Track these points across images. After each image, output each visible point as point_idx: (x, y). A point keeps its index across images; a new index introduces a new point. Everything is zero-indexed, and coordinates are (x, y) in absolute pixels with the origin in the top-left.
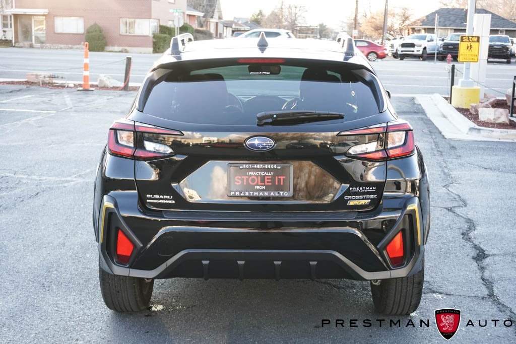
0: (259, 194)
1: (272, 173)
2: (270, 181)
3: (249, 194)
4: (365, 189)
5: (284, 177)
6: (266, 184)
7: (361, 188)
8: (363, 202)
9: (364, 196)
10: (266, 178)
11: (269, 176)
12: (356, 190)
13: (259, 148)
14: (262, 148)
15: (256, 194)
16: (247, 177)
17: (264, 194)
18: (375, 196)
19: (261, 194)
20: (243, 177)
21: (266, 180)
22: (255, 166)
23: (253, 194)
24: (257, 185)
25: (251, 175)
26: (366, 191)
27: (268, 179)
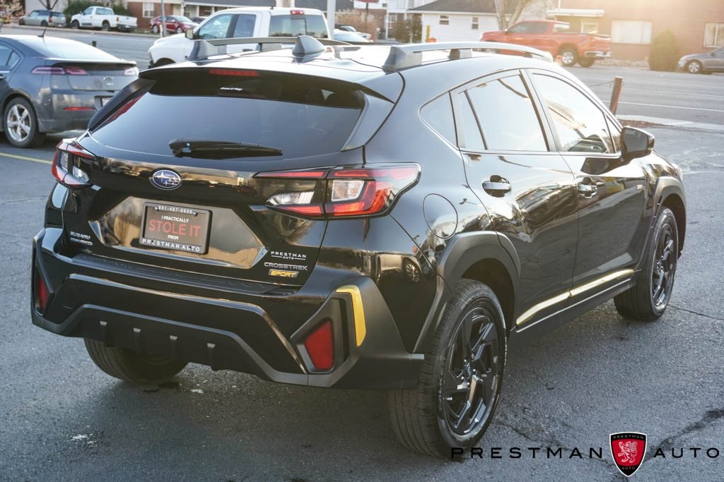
0: (170, 245)
1: (187, 220)
2: (184, 229)
3: (161, 244)
4: (292, 256)
5: (199, 227)
6: (180, 233)
7: (286, 254)
8: (288, 274)
9: (290, 265)
10: (181, 225)
11: (183, 223)
12: (279, 255)
13: (164, 185)
14: (168, 185)
15: (167, 245)
16: (162, 222)
17: (175, 246)
18: (305, 267)
19: (173, 245)
20: (158, 221)
21: (180, 229)
22: (171, 209)
23: (165, 244)
24: (171, 234)
25: (166, 220)
26: (292, 258)
27: (183, 227)
